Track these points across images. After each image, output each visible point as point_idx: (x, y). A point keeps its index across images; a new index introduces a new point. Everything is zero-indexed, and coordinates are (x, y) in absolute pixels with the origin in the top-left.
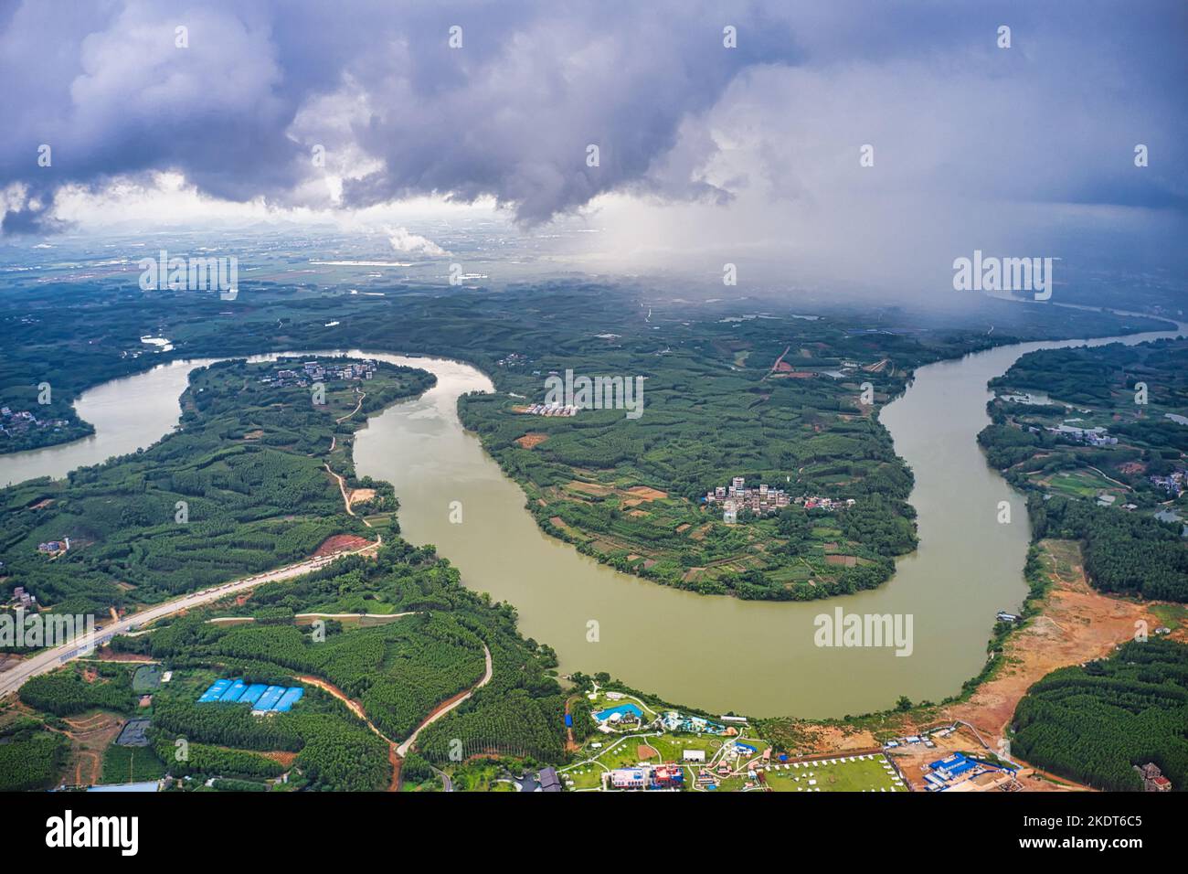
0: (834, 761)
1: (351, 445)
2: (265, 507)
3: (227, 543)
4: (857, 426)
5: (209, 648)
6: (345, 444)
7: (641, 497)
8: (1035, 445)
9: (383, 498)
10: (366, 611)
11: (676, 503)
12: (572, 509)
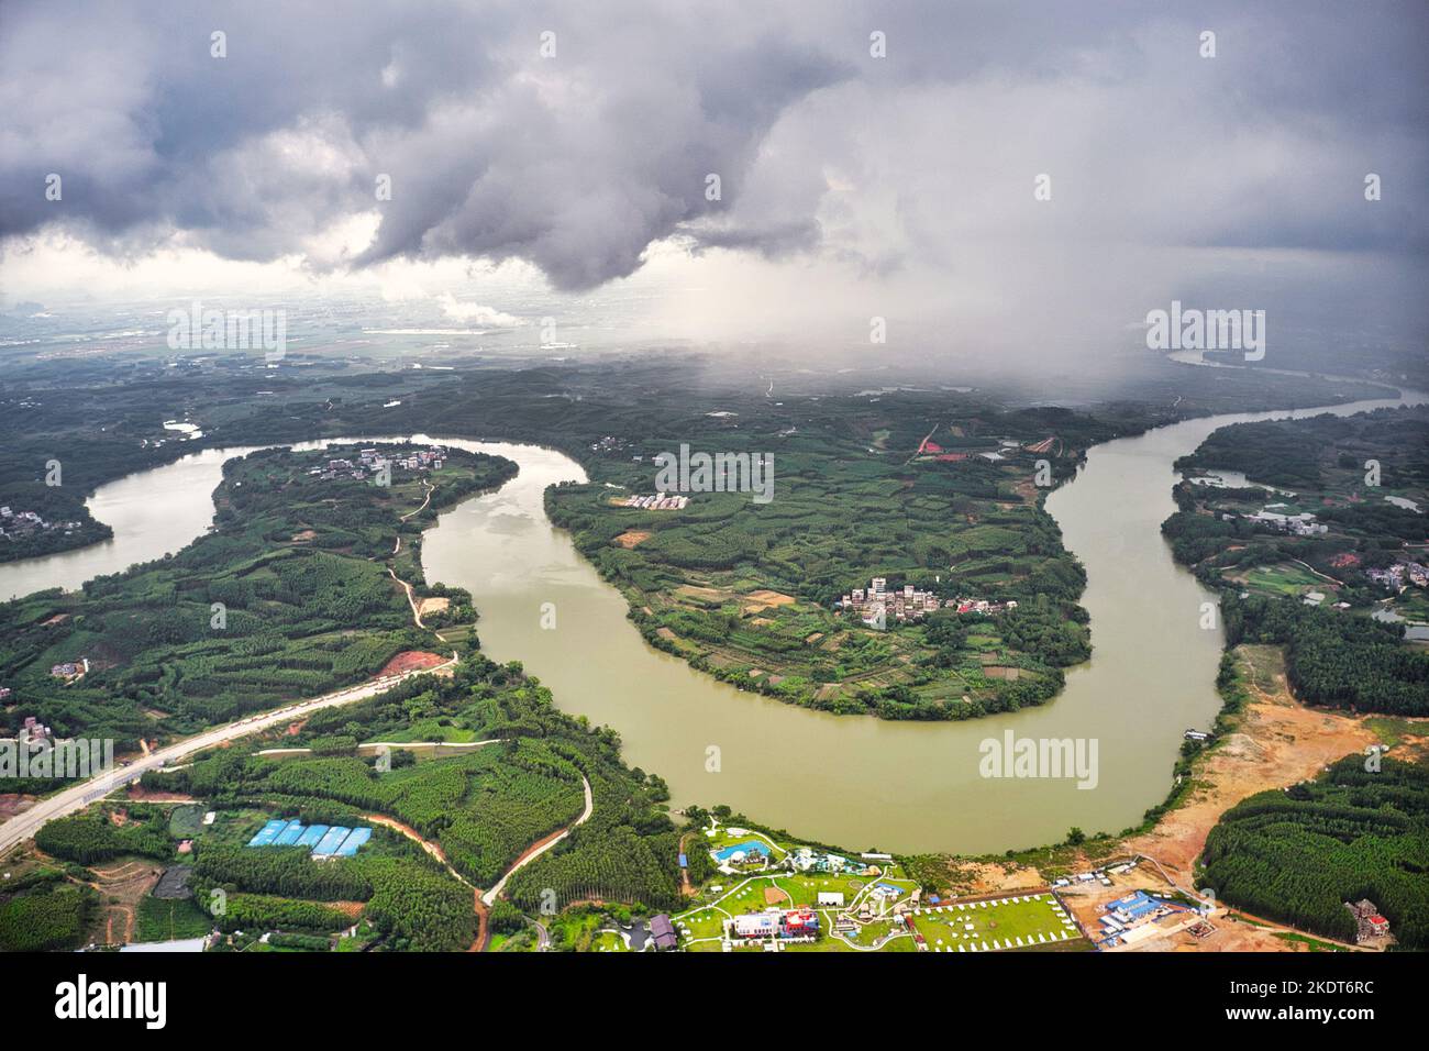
0: (994, 903)
1: (419, 547)
2: (319, 621)
3: (274, 662)
4: (1017, 516)
5: (258, 784)
6: (412, 545)
7: (765, 602)
8: (1229, 535)
9: (458, 608)
10: (441, 739)
11: (806, 609)
12: (682, 618)
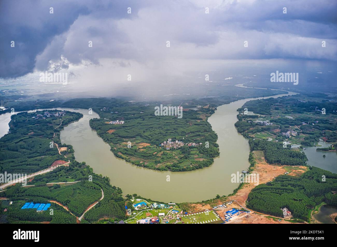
0: (200, 213)
1: (59, 135)
2: (36, 154)
3: (25, 164)
4: (201, 123)
5: (22, 194)
6: (58, 135)
7: (143, 145)
8: (250, 126)
9: (69, 150)
10: (67, 181)
11: (153, 146)
12: (123, 150)
